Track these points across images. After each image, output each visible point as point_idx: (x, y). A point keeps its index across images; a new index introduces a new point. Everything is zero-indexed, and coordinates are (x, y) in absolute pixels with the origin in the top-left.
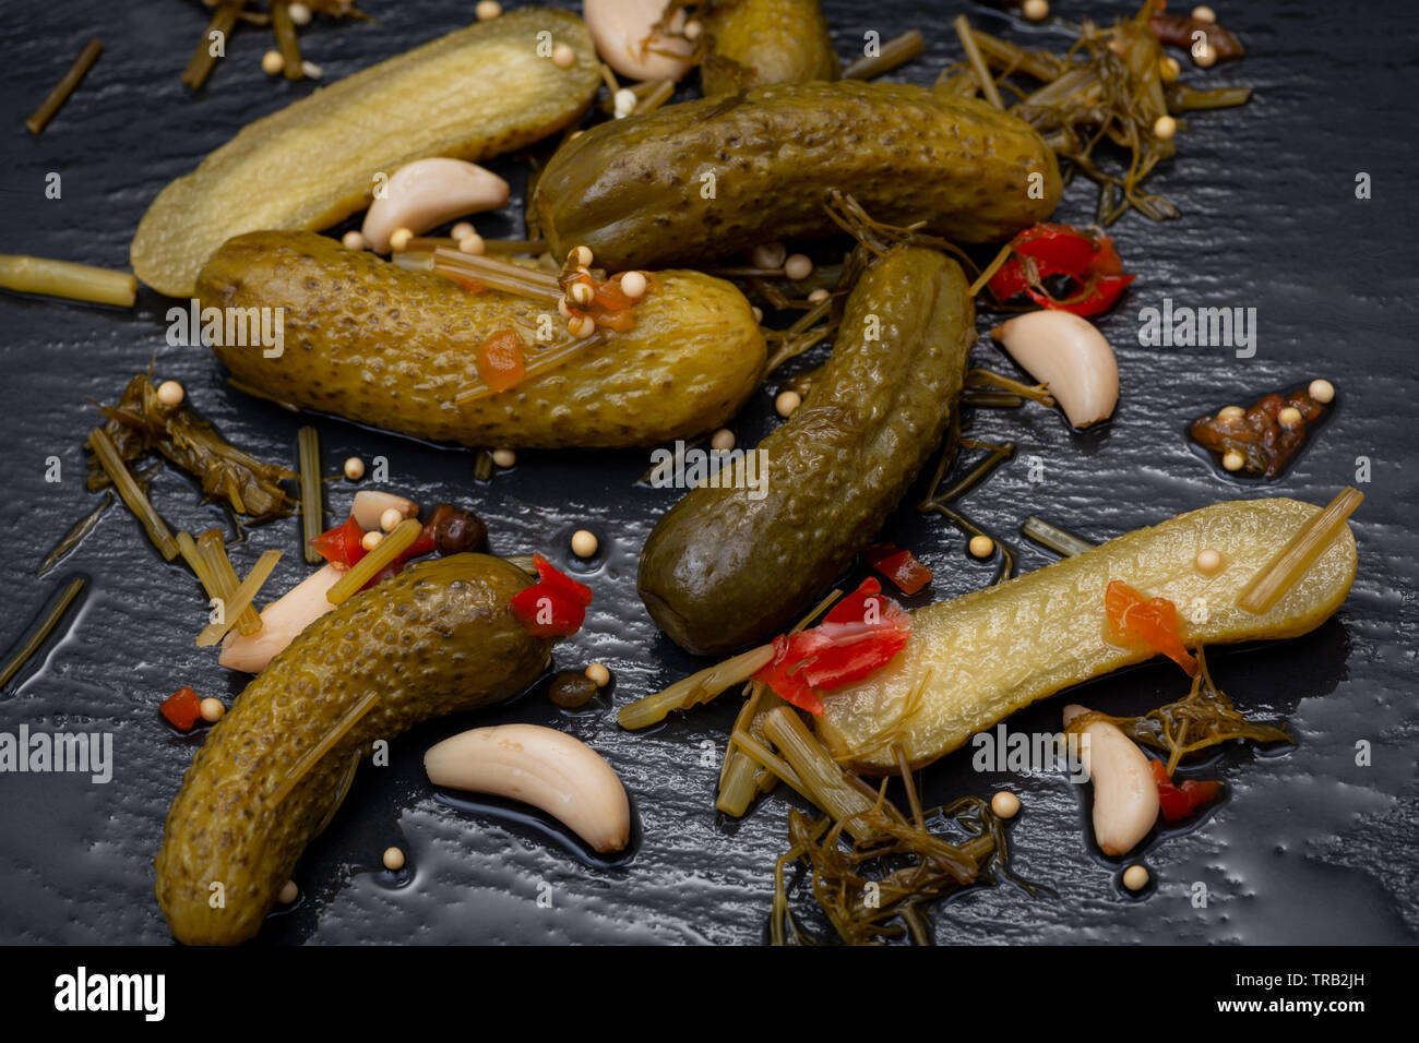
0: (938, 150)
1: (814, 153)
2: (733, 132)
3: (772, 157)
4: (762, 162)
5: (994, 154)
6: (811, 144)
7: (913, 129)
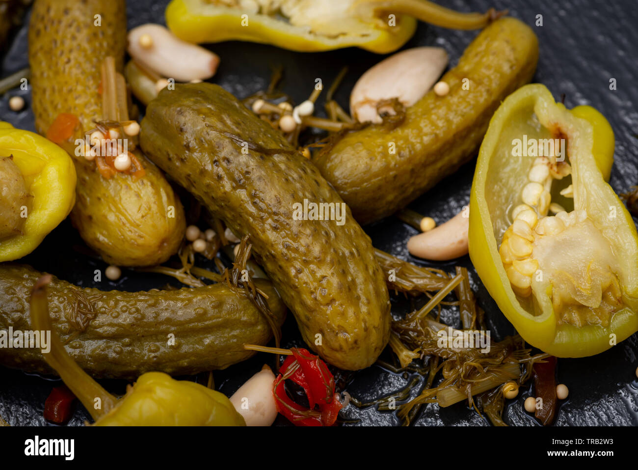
0: (305, 276)
1: (252, 209)
2: (231, 158)
3: (234, 188)
4: (227, 185)
5: (329, 310)
6: (254, 204)
7: (305, 255)
